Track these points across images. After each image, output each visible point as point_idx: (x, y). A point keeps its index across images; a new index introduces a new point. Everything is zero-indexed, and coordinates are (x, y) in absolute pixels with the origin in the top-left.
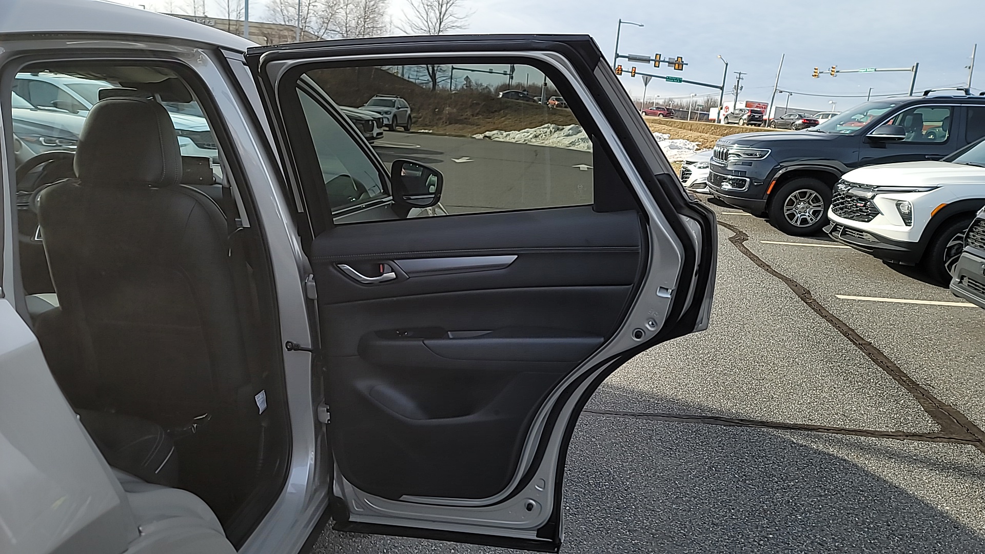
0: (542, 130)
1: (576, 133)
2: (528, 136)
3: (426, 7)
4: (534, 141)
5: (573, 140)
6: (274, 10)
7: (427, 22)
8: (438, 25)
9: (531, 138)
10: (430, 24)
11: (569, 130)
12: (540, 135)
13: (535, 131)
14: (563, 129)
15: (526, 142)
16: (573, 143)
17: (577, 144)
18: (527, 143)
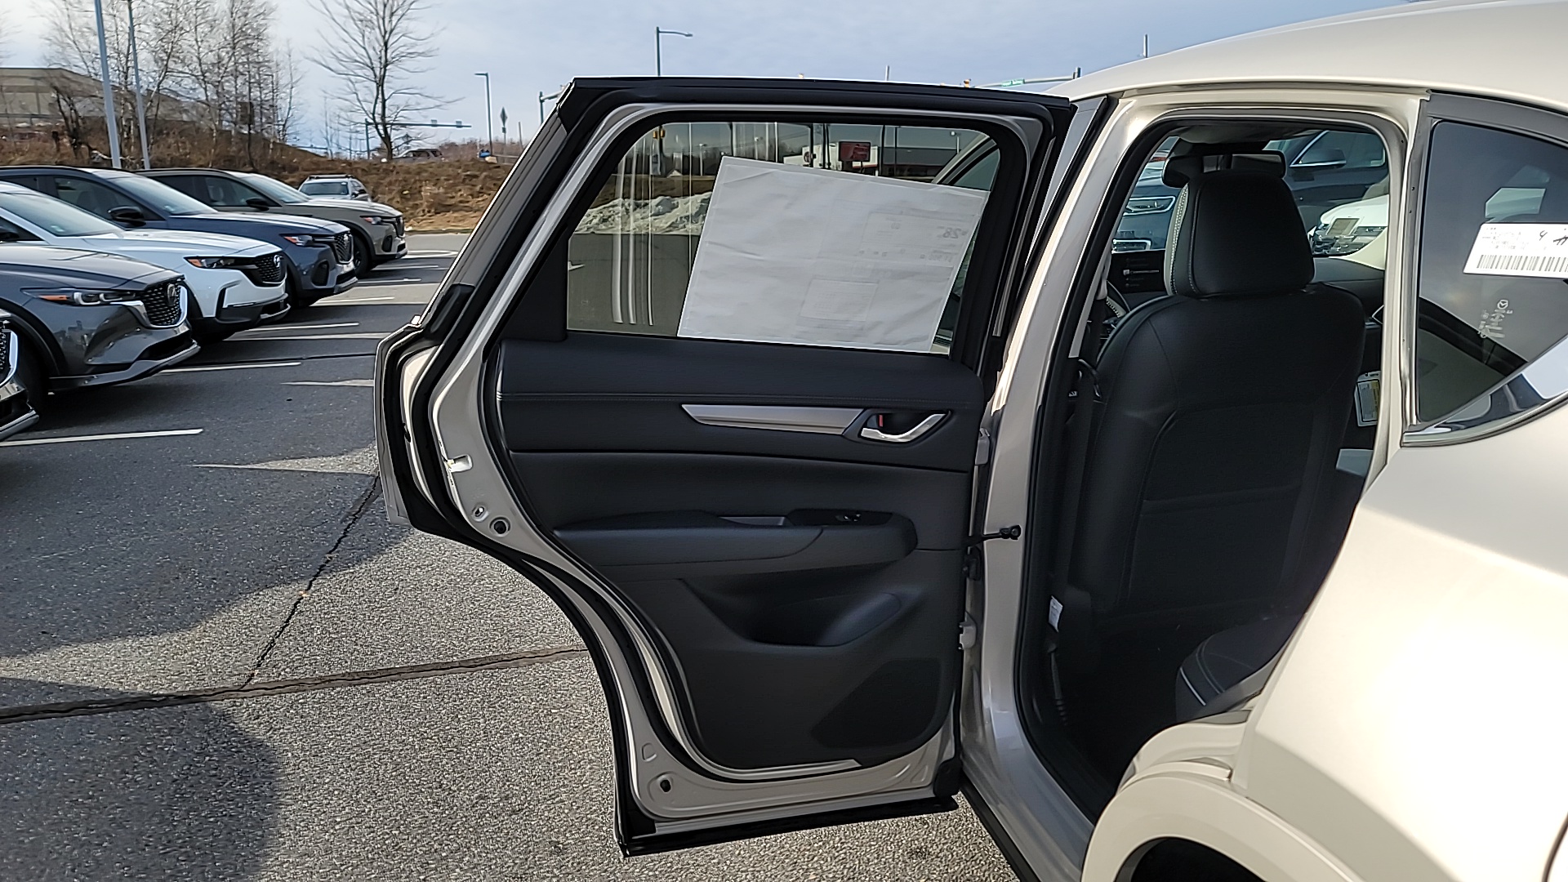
0: (611, 209)
1: (668, 209)
2: (591, 221)
3: (359, 23)
4: (604, 227)
5: (674, 220)
6: (61, 44)
7: (364, 48)
8: (383, 52)
9: (598, 224)
10: (371, 52)
11: (657, 206)
12: (610, 217)
13: (601, 213)
14: (647, 204)
15: (592, 230)
16: (674, 225)
17: (681, 225)
18: (593, 233)
